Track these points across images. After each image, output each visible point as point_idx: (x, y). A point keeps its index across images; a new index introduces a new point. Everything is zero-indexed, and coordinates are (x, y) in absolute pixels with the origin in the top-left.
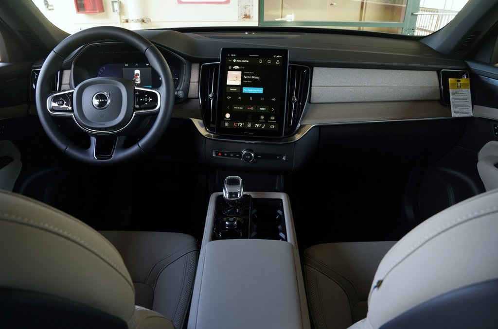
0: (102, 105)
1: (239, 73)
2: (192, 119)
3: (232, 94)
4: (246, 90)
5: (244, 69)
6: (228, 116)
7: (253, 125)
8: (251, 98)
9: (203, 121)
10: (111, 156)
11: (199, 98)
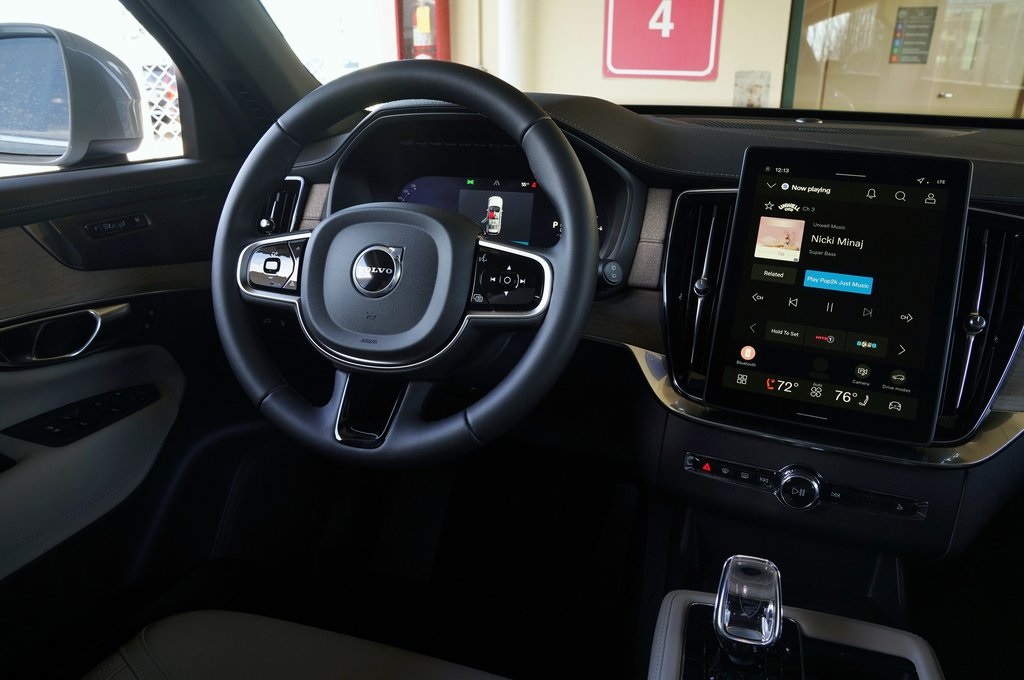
0: (378, 283)
1: (797, 227)
2: (632, 348)
3: (768, 286)
4: (814, 279)
5: (813, 215)
6: (748, 353)
7: (829, 393)
8: (830, 307)
9: (668, 358)
10: (382, 440)
11: (659, 289)
